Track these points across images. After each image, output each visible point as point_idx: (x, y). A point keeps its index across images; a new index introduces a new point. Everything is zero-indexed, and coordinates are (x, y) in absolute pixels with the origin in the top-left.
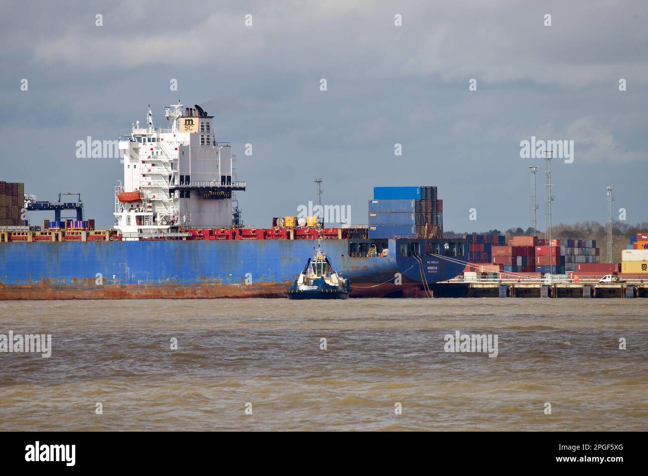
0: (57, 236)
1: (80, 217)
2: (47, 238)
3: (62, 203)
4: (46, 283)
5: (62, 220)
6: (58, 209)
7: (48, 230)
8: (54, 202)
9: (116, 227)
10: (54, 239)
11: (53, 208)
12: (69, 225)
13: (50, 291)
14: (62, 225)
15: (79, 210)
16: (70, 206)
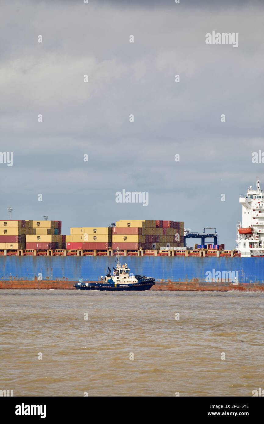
0: (202, 253)
1: (216, 242)
2: (197, 255)
3: (205, 234)
4: (196, 281)
5: (205, 244)
6: (203, 237)
7: (197, 250)
8: (201, 233)
9: (237, 249)
10: (200, 255)
11: (200, 236)
12: (209, 247)
13: (198, 286)
14: (205, 247)
15: (216, 238)
16: (210, 236)
